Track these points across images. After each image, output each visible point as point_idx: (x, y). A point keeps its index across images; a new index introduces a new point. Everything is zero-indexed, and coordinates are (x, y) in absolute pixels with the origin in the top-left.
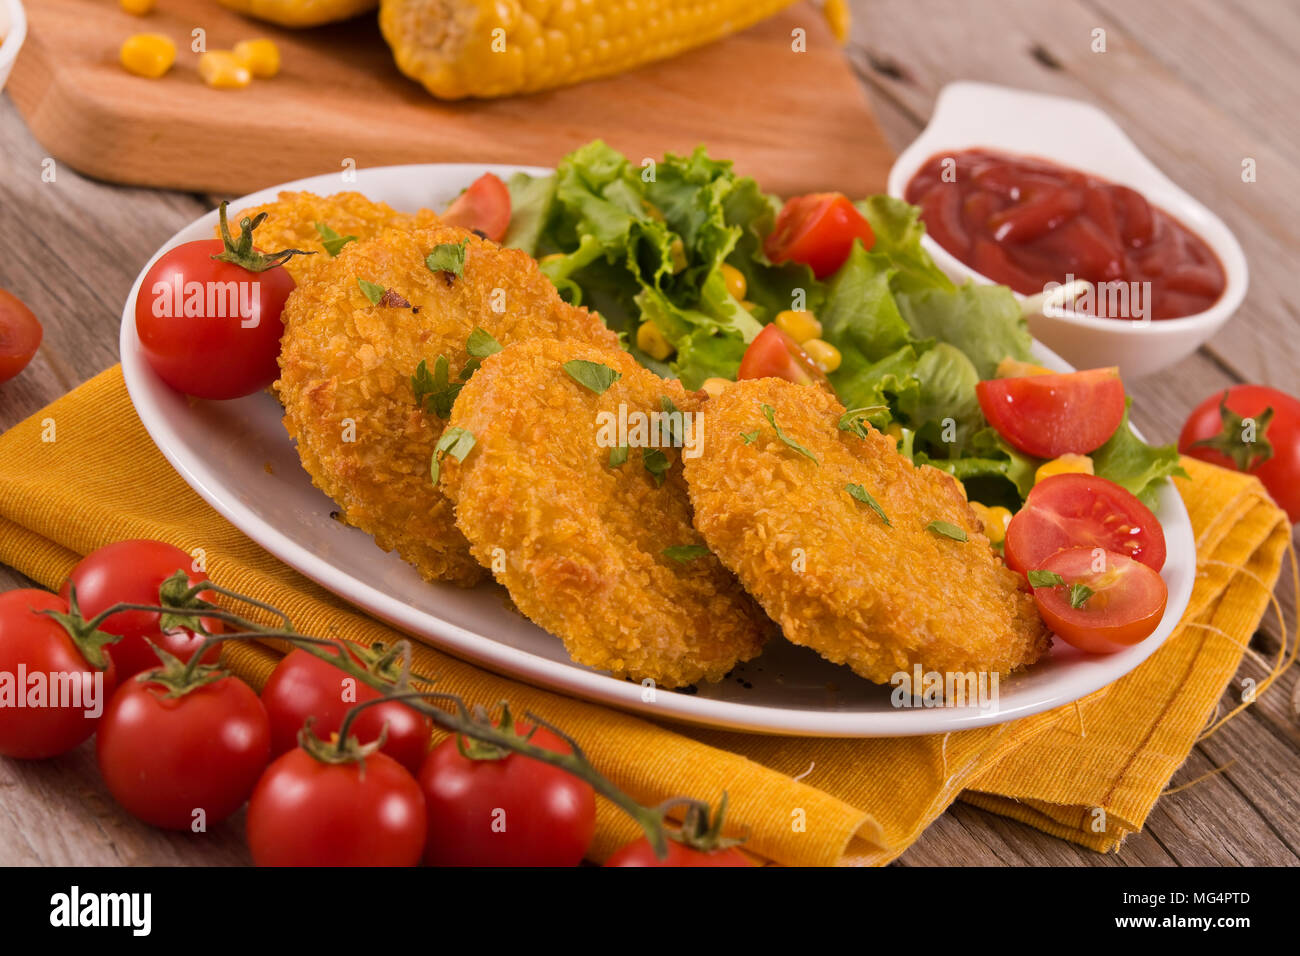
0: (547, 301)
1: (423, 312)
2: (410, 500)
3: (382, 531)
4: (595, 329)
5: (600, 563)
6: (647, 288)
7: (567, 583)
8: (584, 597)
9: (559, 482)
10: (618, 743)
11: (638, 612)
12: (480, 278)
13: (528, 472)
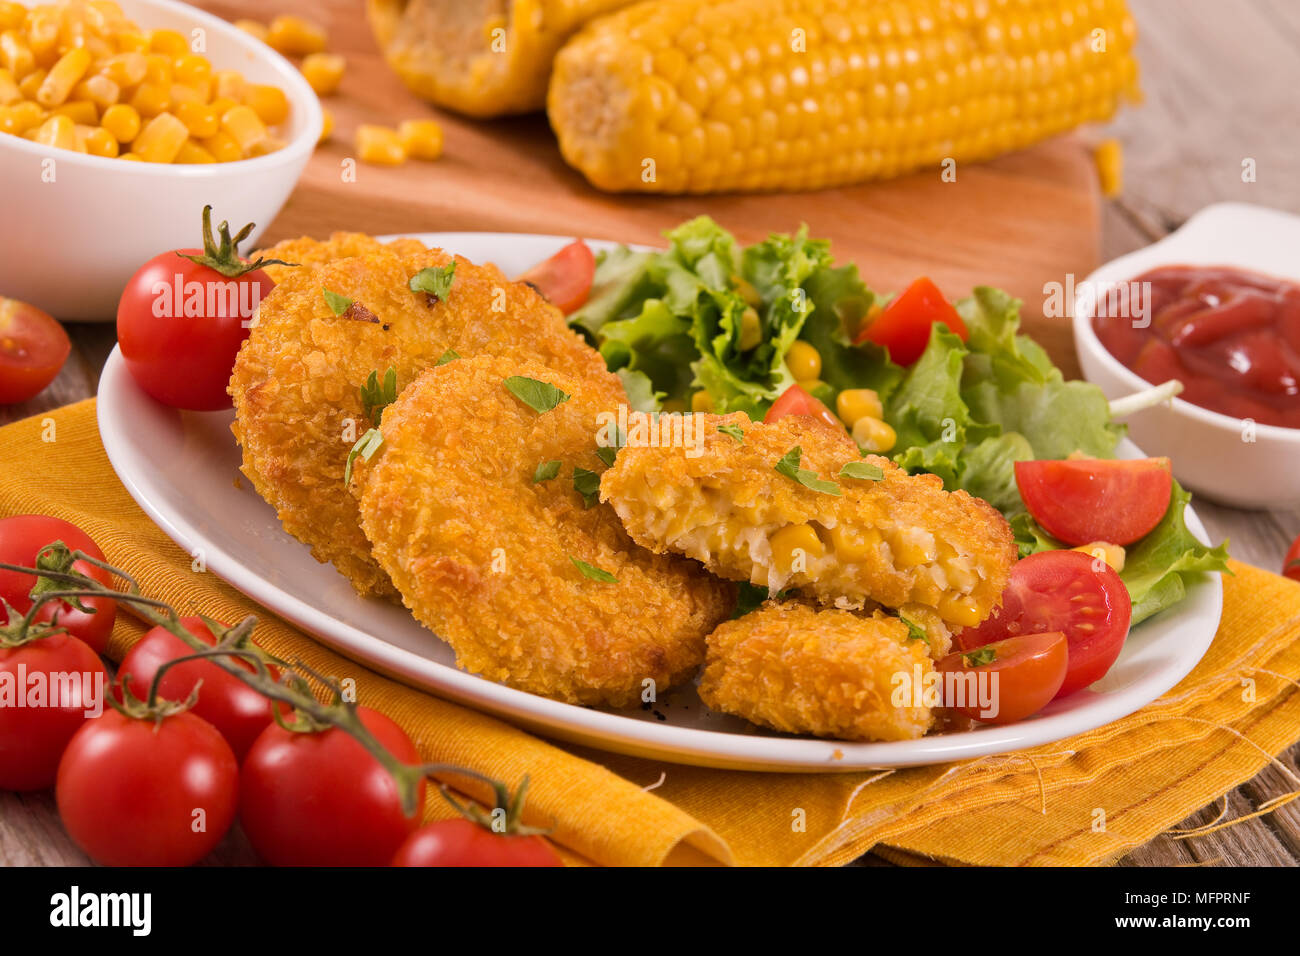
0: (542, 335)
1: (394, 330)
2: (337, 506)
3: (313, 539)
4: (591, 368)
5: (484, 566)
6: (706, 355)
7: (444, 581)
8: (460, 598)
9: (462, 486)
10: (472, 742)
11: (520, 618)
12: (466, 304)
13: (428, 471)
